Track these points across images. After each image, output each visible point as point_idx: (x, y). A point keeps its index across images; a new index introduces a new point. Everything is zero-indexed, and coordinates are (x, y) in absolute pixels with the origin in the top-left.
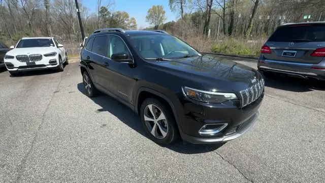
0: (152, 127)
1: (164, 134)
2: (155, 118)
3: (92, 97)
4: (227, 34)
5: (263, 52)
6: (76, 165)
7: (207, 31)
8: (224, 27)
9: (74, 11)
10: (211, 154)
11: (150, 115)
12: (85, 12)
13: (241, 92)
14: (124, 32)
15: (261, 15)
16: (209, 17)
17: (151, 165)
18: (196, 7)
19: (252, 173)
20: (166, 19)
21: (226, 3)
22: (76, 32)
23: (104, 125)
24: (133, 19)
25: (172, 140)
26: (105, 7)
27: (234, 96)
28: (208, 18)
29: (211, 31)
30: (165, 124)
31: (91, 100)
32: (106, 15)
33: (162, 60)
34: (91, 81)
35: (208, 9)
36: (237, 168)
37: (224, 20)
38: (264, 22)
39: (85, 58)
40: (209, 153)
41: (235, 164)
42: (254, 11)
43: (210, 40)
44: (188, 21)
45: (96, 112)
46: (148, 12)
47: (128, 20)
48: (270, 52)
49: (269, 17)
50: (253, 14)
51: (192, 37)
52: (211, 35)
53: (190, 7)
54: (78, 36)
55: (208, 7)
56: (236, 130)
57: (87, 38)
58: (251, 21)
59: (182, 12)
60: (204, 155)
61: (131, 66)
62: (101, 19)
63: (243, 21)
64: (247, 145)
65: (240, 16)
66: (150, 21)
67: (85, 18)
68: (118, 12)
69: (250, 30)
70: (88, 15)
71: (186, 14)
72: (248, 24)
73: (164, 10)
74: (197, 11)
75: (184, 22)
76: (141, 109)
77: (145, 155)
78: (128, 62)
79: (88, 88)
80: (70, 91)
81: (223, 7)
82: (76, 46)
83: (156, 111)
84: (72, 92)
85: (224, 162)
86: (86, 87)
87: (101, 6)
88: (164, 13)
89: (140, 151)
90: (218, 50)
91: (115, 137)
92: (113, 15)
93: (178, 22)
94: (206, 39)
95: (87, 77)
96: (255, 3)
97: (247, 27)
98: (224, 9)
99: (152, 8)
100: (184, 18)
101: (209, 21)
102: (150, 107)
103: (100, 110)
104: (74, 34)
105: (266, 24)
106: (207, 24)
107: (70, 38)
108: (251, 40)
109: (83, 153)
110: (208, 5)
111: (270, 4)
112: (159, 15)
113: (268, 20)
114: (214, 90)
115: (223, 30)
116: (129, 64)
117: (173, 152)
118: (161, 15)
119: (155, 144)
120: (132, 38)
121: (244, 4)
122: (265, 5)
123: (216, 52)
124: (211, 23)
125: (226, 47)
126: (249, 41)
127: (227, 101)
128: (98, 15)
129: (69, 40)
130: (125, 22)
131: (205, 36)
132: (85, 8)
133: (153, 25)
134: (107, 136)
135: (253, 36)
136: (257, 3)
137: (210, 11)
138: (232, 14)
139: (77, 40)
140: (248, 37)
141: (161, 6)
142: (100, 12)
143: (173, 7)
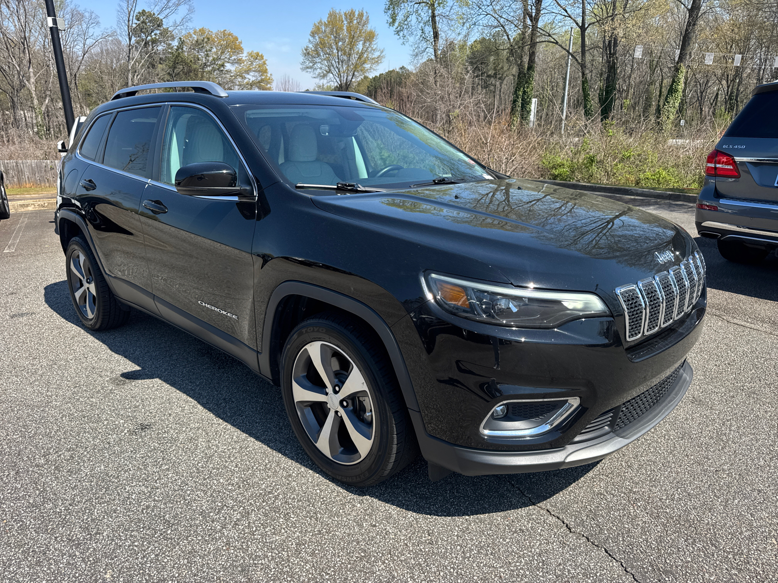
0: (321, 424)
1: (363, 445)
2: (330, 389)
3: (99, 330)
4: (598, 117)
5: (713, 173)
6: (38, 563)
7: (526, 103)
8: (584, 89)
9: (35, 25)
10: (529, 515)
11: (314, 382)
12: (75, 29)
13: (619, 291)
14: (223, 94)
15: (712, 50)
16: (532, 55)
17: (313, 554)
18: (484, 20)
19: (666, 572)
20: (377, 61)
21: (588, 7)
22: (41, 103)
23: (143, 427)
24: (257, 56)
25: (390, 466)
26: (150, 15)
27: (596, 304)
28: (526, 59)
29: (540, 104)
30: (364, 410)
31: (97, 343)
32: (154, 41)
33: (357, 191)
34: (96, 272)
35: (525, 26)
36: (618, 557)
37: (583, 66)
38: (725, 76)
39: (77, 189)
40: (523, 511)
41: (611, 545)
42: (686, 40)
43: (534, 138)
44: (458, 69)
45: (113, 381)
46: (313, 34)
47: (239, 61)
48: (736, 171)
49: (738, 57)
50: (683, 48)
51: (470, 124)
52: (539, 117)
53: (464, 20)
54: (47, 114)
55: (529, 22)
56: (612, 425)
57: (83, 119)
58: (677, 70)
59: (436, 36)
60: (505, 517)
61: (246, 209)
62: (136, 55)
63: (653, 71)
64: (654, 482)
65: (638, 54)
66: (321, 66)
67: (78, 50)
68: (202, 31)
69: (675, 102)
70: (89, 42)
71: (451, 46)
72: (667, 82)
73: (369, 27)
74: (487, 34)
75: (443, 71)
76: (283, 360)
77: (294, 525)
78: (236, 199)
79: (83, 297)
80: (14, 310)
81: (580, 20)
82: (39, 153)
83: (335, 365)
84: (22, 315)
85: (571, 539)
86: (78, 295)
87: (139, 9)
88: (370, 37)
89: (276, 510)
90: (565, 170)
91: (183, 467)
92: (182, 43)
93: (422, 73)
94: (522, 133)
95: (82, 258)
96: (691, 11)
97: (665, 91)
98: (583, 29)
99: (325, 20)
100: (443, 59)
101: (531, 68)
102: (314, 350)
103: (129, 376)
104: (33, 108)
105: (731, 82)
106: (524, 78)
107: (16, 122)
108: (680, 136)
109: (64, 523)
110: (527, 13)
111: (741, 15)
112: (352, 44)
113: (738, 71)
114: (532, 285)
115: (582, 102)
116: (238, 204)
117: (393, 510)
118: (360, 46)
119: (332, 485)
120: (251, 113)
121: (652, 11)
122: (726, 17)
123: (555, 177)
124: (536, 77)
125: (591, 160)
126: (671, 142)
127: (573, 320)
128: (125, 41)
129: (12, 131)
130: (228, 66)
131: (517, 120)
132: (77, 17)
133: (332, 82)
134: (156, 464)
135: (689, 123)
136: (694, 10)
137: (533, 34)
138: (610, 46)
139: (46, 131)
140: (668, 126)
141: (361, 15)
142: (133, 32)
143: (400, 17)
